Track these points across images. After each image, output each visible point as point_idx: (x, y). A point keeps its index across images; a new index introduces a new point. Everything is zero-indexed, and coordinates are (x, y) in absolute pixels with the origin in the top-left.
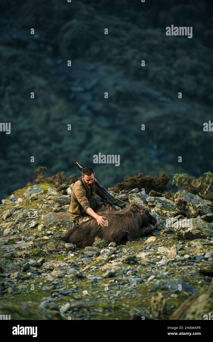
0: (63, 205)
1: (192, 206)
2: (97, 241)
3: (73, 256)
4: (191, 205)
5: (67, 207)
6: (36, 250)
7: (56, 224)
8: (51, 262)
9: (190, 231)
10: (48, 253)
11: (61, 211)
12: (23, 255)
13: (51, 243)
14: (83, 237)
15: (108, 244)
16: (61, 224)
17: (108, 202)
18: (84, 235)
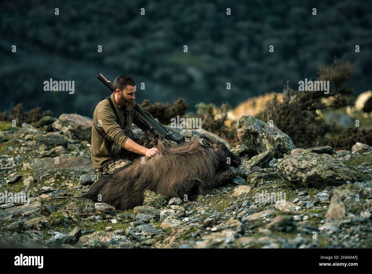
0: (52, 148)
1: (267, 138)
2: (149, 196)
3: (115, 223)
4: (265, 137)
5: (59, 149)
6: (56, 216)
7: (53, 176)
8: (96, 235)
9: (318, 174)
10: (76, 220)
11: (53, 155)
12: (37, 225)
13: (72, 203)
14: (123, 191)
15: (168, 200)
16: (62, 175)
17: (155, 134)
18: (124, 189)
